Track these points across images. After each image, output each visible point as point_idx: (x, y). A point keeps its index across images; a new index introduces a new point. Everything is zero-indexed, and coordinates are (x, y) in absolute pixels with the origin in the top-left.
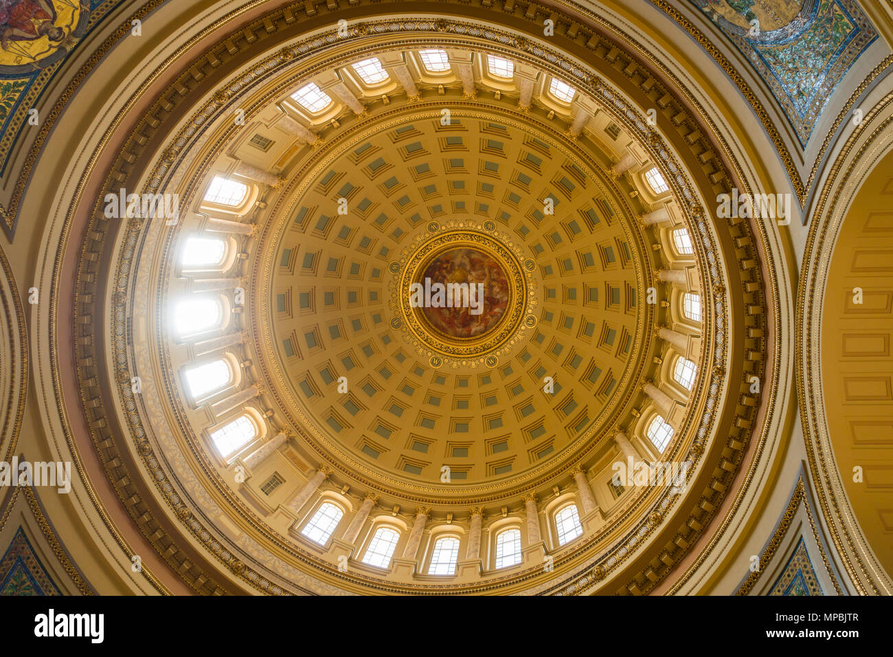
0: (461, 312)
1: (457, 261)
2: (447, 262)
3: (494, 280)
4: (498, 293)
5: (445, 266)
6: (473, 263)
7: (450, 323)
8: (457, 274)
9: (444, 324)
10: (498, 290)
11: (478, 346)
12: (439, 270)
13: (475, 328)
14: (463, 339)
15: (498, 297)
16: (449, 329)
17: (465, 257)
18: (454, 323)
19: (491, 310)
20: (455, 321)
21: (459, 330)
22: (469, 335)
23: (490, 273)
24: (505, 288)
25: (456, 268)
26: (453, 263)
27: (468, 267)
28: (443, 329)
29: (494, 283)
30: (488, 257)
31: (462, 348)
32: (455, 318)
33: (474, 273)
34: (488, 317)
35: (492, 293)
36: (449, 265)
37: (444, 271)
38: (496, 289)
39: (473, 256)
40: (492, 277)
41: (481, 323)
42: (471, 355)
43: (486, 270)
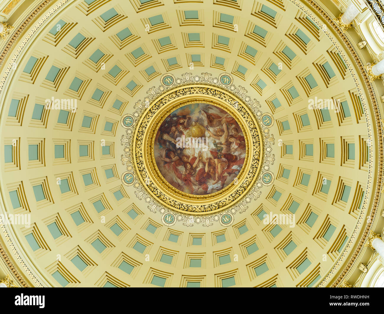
0: (198, 169)
1: (195, 116)
2: (184, 117)
3: (232, 136)
4: (236, 150)
5: (182, 121)
6: (211, 119)
7: (186, 180)
8: (194, 130)
9: (179, 181)
10: (236, 147)
11: (213, 203)
12: (175, 126)
13: (211, 185)
14: (198, 196)
15: (236, 154)
16: (184, 186)
17: (203, 112)
18: (190, 181)
19: (229, 167)
20: (192, 178)
21: (195, 188)
22: (206, 193)
23: (228, 129)
24: (242, 145)
25: (194, 123)
26: (190, 118)
27: (206, 123)
28: (179, 186)
29: (232, 140)
30: (226, 113)
31: (196, 204)
32: (192, 175)
33: (211, 129)
34: (226, 174)
35: (230, 150)
36: (186, 121)
37: (181, 127)
38: (234, 146)
39: (211, 112)
40: (230, 134)
41: (218, 181)
42: (206, 212)
43: (224, 126)
